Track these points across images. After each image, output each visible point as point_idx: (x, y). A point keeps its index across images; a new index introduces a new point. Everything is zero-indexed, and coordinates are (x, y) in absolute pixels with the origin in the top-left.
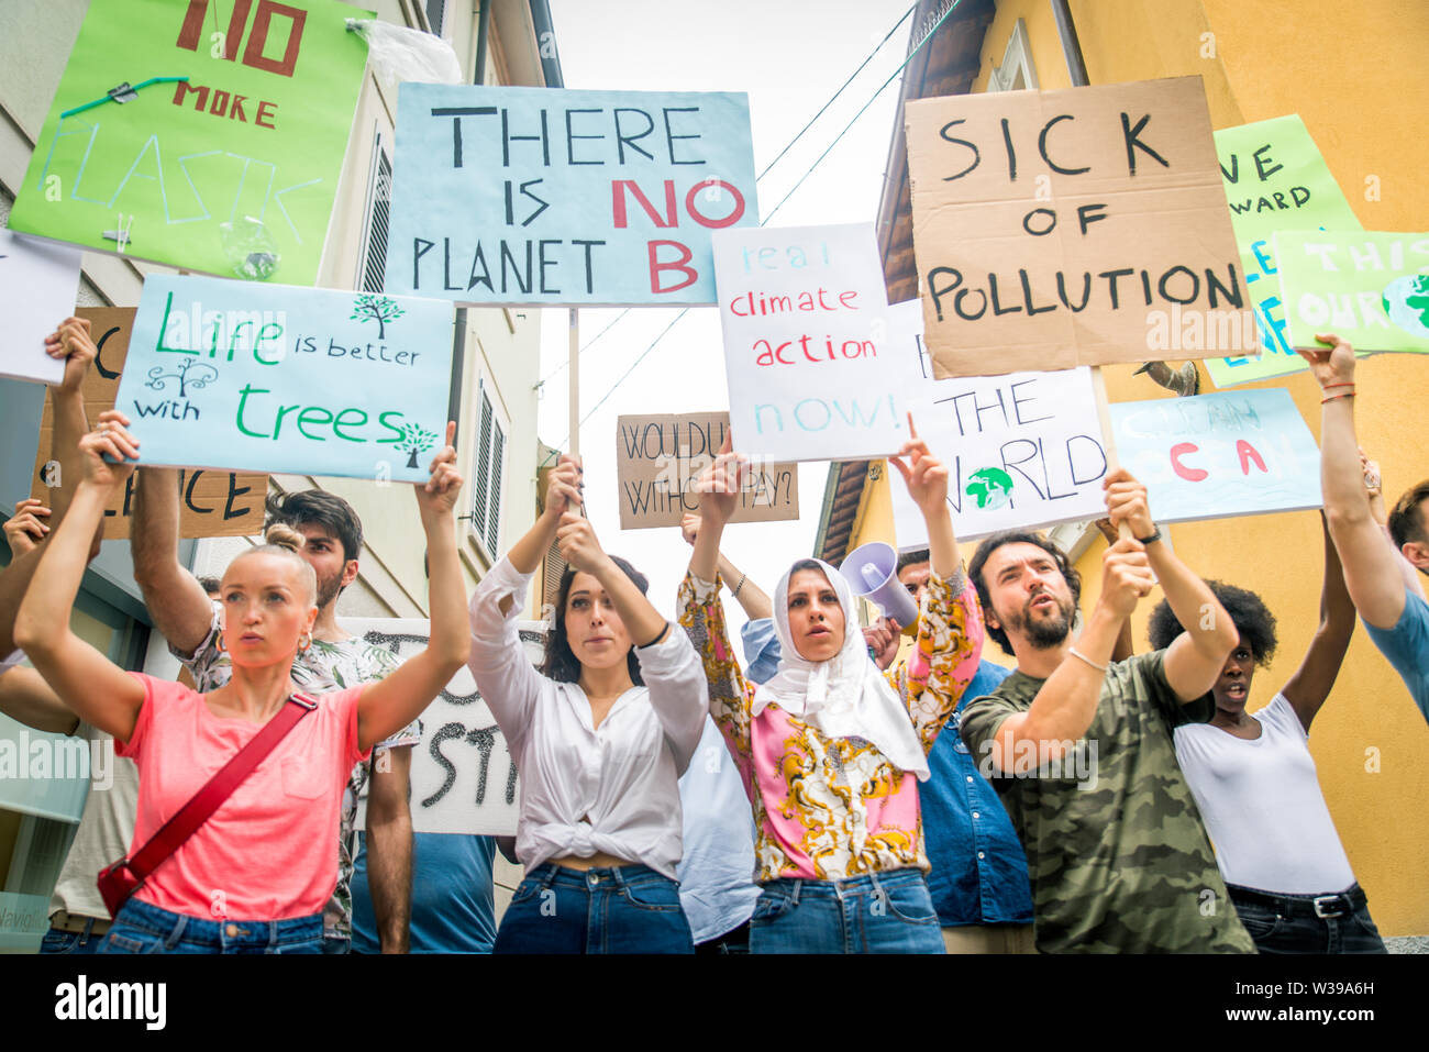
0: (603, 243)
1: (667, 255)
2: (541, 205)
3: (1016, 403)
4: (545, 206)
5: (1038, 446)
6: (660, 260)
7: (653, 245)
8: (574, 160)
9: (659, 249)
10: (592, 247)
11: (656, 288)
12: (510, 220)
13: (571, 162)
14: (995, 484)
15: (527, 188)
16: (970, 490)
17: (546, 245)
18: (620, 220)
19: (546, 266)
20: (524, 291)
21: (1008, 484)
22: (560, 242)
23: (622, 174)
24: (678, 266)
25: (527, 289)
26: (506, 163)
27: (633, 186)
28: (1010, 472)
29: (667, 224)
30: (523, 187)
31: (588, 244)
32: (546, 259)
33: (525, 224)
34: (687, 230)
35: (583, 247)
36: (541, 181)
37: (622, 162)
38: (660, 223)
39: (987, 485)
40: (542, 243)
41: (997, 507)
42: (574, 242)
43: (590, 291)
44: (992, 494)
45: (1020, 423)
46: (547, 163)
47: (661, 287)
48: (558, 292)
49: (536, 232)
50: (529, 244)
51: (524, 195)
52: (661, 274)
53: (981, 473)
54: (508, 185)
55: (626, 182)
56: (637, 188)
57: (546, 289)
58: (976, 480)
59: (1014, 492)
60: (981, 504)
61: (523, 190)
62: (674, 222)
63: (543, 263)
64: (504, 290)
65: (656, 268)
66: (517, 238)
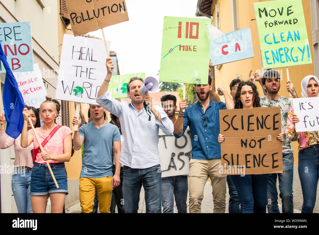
3: (90, 73)
5: (91, 85)
14: (80, 91)
16: (74, 90)
21: (82, 92)
28: (84, 89)
29: (15, 54)
39: (78, 91)
41: (79, 97)
44: (78, 93)
45: (89, 78)
53: (77, 87)
58: (76, 88)
59: (83, 94)
60: (76, 94)
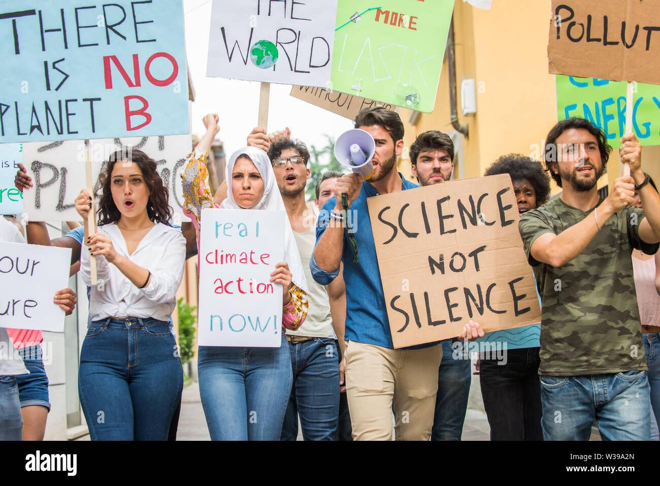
0: (99, 99)
1: (136, 105)
2: (65, 76)
4: (67, 76)
5: (298, 36)
6: (131, 109)
7: (127, 99)
8: (81, 44)
9: (131, 101)
10: (94, 102)
11: (129, 128)
12: (48, 88)
13: (80, 46)
14: (269, 53)
15: (57, 65)
16: (255, 52)
17: (69, 103)
18: (109, 85)
19: (70, 117)
20: (59, 134)
21: (276, 56)
22: (76, 100)
23: (109, 51)
24: (141, 112)
25: (61, 132)
26: (44, 49)
27: (114, 58)
28: (279, 47)
29: (135, 84)
30: (54, 64)
31: (92, 100)
32: (69, 112)
33: (57, 89)
34: (146, 89)
35: (89, 102)
36: (63, 60)
37: (108, 43)
38: (130, 84)
39: (264, 52)
40: (67, 101)
41: (266, 68)
42: (85, 100)
43: (94, 131)
44: (266, 58)
45: (292, 18)
46: (66, 47)
47: (132, 127)
48: (77, 132)
49: (63, 94)
50: (60, 102)
51: (55, 70)
52: (131, 117)
53: (262, 43)
54: (46, 63)
55: (111, 57)
56: (118, 61)
57: (70, 131)
58: (258, 46)
60: (258, 63)
61: (54, 67)
62: (138, 84)
63: (68, 115)
64: (49, 134)
65: (129, 114)
66: (53, 98)
